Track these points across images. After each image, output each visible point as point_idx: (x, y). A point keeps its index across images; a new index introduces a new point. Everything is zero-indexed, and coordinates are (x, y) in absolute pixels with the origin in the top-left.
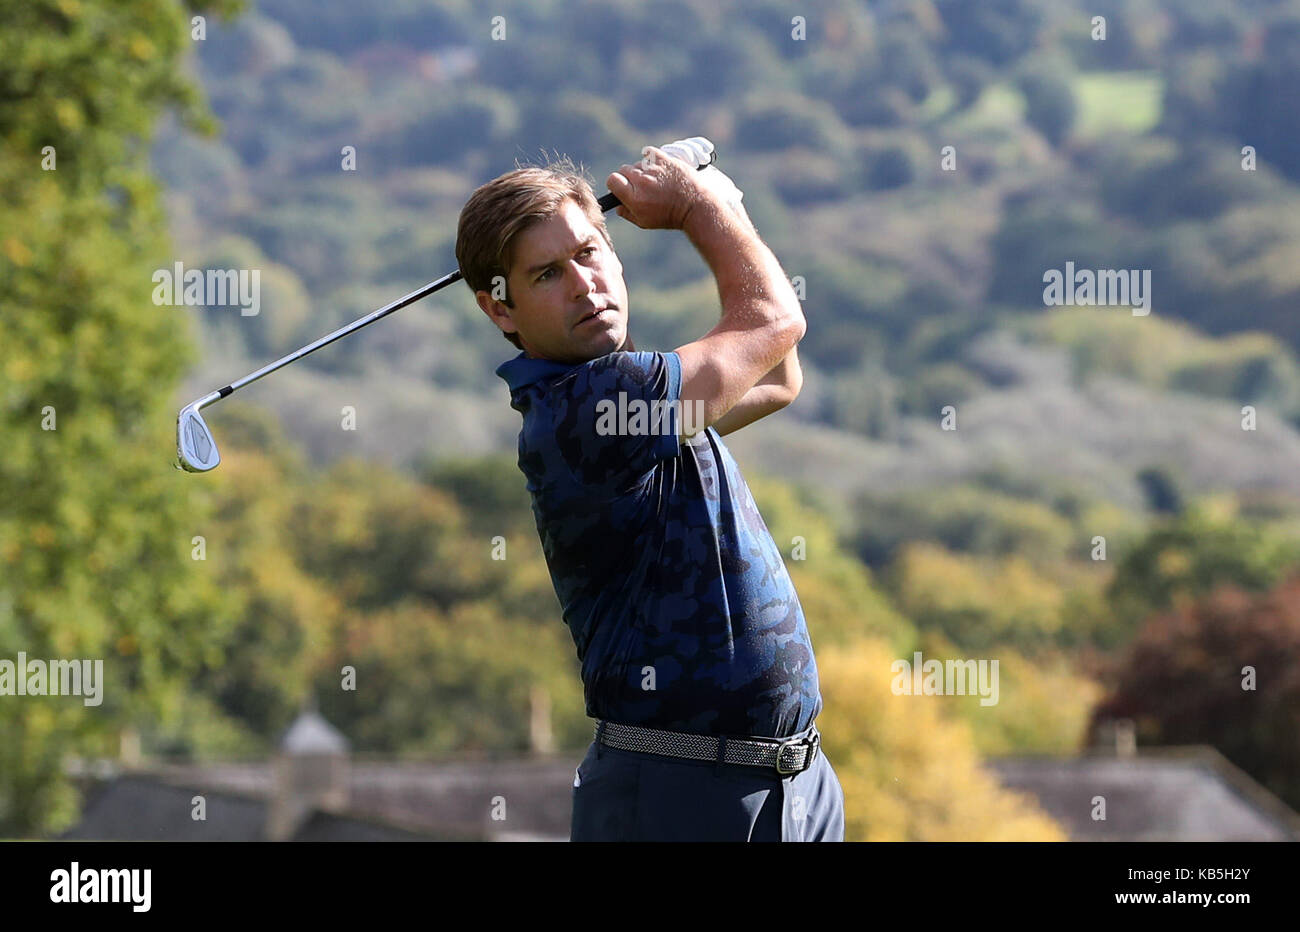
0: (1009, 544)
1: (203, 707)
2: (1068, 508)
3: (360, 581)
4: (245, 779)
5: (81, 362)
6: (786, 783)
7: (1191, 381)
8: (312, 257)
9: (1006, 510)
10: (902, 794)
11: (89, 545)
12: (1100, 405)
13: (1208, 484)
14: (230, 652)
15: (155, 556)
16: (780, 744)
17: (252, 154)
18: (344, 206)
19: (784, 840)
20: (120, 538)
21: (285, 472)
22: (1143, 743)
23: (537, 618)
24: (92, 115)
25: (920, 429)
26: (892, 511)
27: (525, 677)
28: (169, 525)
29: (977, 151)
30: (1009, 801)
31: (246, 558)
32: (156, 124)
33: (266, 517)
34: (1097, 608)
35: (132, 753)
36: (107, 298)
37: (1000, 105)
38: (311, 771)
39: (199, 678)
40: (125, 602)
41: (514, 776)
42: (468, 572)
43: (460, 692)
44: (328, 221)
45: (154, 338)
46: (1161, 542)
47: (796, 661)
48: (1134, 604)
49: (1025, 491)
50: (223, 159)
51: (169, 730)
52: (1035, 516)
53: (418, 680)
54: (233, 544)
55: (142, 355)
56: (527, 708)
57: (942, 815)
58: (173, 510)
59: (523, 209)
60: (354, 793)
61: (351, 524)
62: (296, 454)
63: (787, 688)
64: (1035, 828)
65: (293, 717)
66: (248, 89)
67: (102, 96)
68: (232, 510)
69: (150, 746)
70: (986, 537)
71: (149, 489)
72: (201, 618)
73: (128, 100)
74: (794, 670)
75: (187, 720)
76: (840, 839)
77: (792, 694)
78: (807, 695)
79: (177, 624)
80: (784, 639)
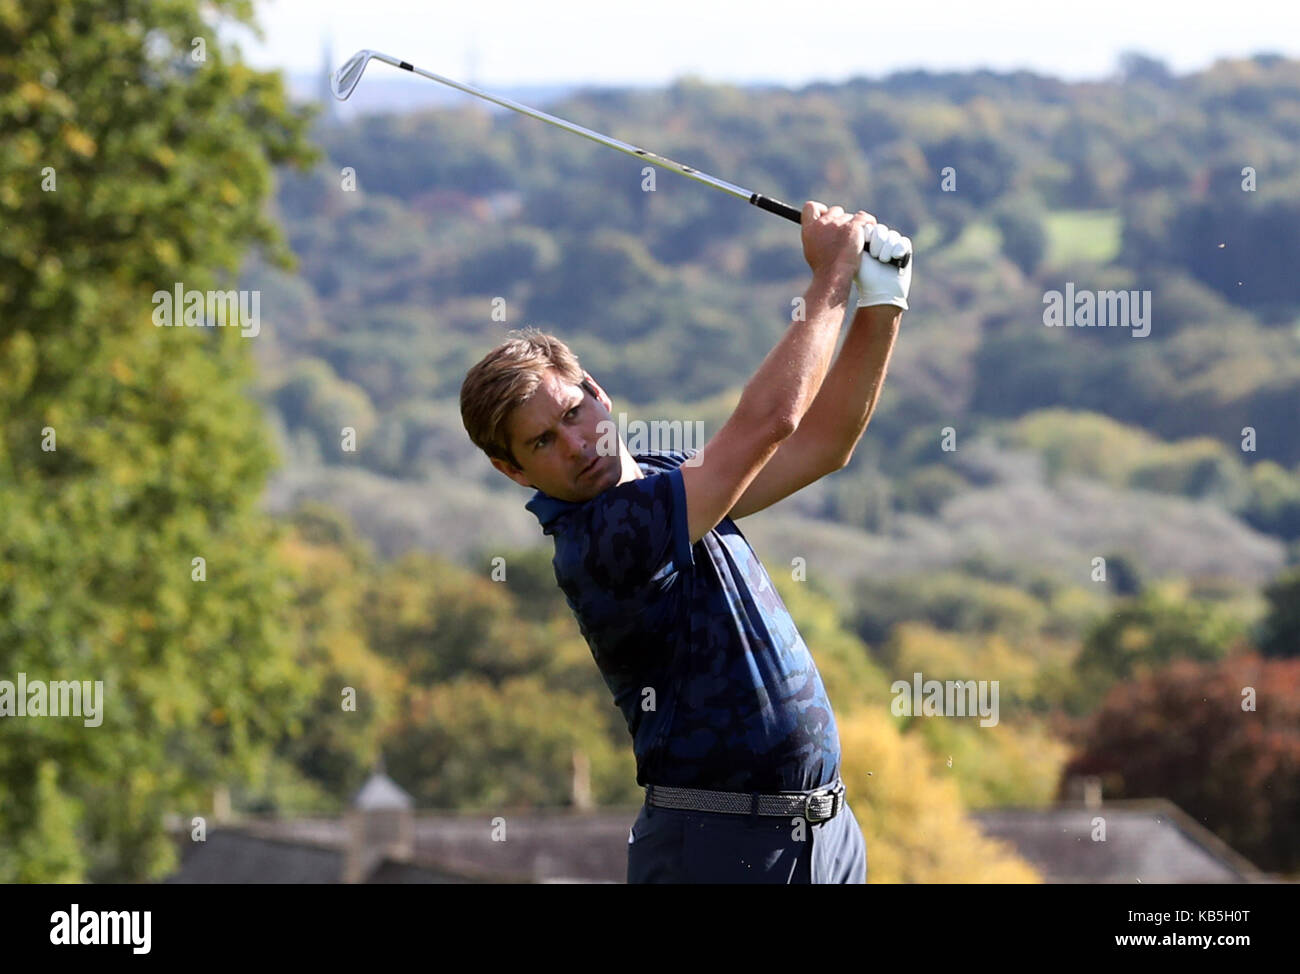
0: (990, 622)
1: (285, 770)
2: (1041, 591)
3: (422, 658)
4: (323, 833)
5: (177, 468)
6: (816, 830)
7: (1148, 480)
8: (380, 376)
9: (986, 594)
10: (896, 841)
11: (185, 629)
12: (1068, 501)
13: (1164, 569)
14: (308, 723)
15: (242, 637)
16: (807, 796)
17: (326, 287)
18: (407, 331)
19: (813, 882)
20: (212, 622)
21: (356, 564)
22: (1108, 797)
23: (578, 692)
24: (187, 253)
25: (914, 524)
26: (888, 595)
27: (569, 742)
28: (255, 610)
29: (960, 280)
30: (991, 848)
31: (323, 639)
32: (243, 259)
33: (340, 603)
34: (1068, 679)
35: (225, 811)
36: (199, 414)
37: (980, 240)
38: (380, 825)
39: (282, 746)
40: (217, 679)
41: (557, 829)
42: (518, 651)
43: (510, 754)
44: (392, 344)
45: (240, 448)
46: (1123, 620)
47: (817, 723)
48: (1098, 674)
49: (1004, 577)
50: (299, 290)
51: (255, 792)
52: (1011, 598)
53: (473, 744)
54: (311, 627)
55: (231, 462)
56: (570, 769)
57: (933, 860)
58: (258, 598)
59: (506, 395)
60: (418, 845)
61: (415, 608)
62: (366, 548)
63: (809, 747)
64: (1014, 872)
65: (365, 777)
66: (322, 229)
67: (194, 236)
68: (309, 598)
69: (238, 805)
70: (970, 617)
71: (239, 579)
72: (284, 692)
73: (218, 239)
74: (816, 731)
75: (271, 781)
76: (863, 881)
77: (815, 751)
78: (829, 751)
79: (263, 698)
80: (804, 705)
